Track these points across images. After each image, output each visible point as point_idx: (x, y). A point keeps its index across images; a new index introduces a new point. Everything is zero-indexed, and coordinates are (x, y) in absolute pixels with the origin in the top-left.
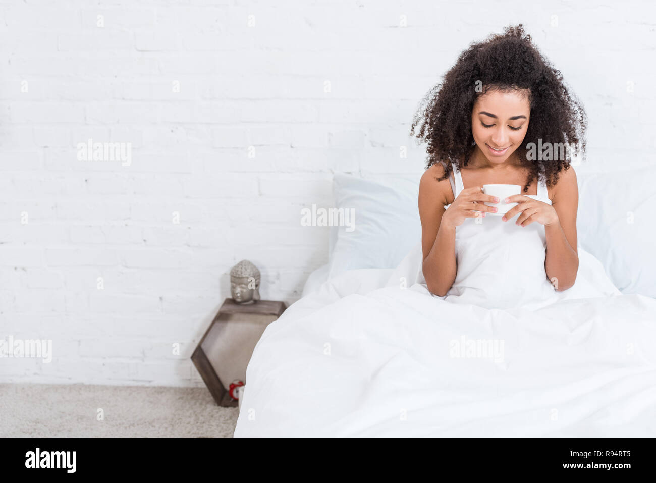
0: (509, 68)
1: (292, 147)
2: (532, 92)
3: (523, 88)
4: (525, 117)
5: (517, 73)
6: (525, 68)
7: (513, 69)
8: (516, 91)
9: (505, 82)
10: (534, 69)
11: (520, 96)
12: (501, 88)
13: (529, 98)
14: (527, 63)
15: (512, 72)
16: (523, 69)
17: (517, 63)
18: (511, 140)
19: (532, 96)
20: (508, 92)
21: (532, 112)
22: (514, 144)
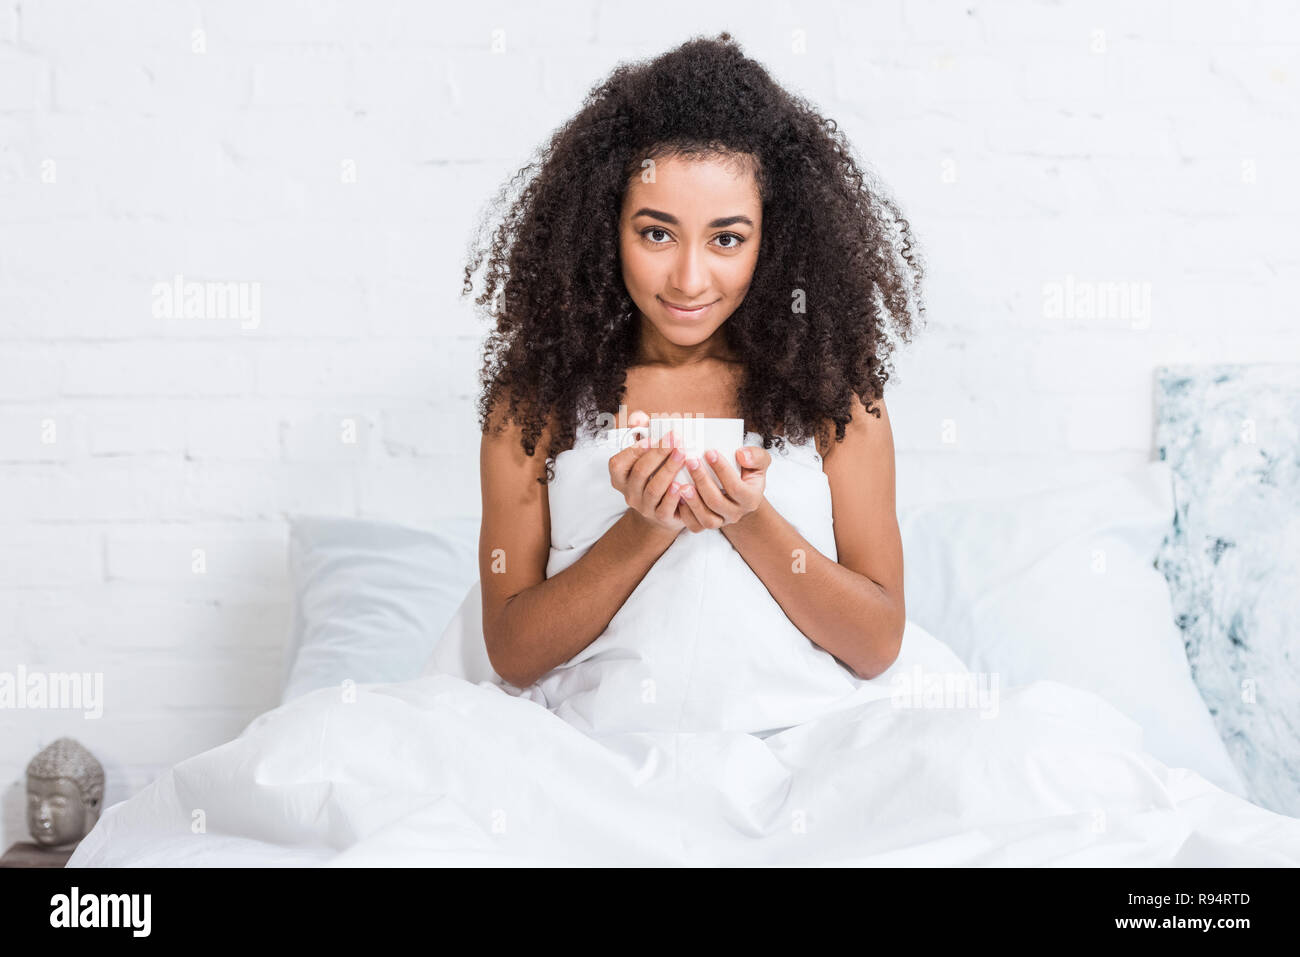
0: (702, 100)
1: (188, 458)
2: (764, 163)
3: (740, 150)
4: (748, 222)
5: (721, 111)
6: (742, 100)
7: (711, 101)
8: (722, 158)
9: (692, 136)
10: (764, 105)
11: (734, 167)
12: (685, 151)
13: (757, 174)
14: (746, 88)
15: (709, 109)
16: (737, 103)
17: (721, 86)
18: (716, 281)
19: (763, 173)
20: (701, 159)
21: (767, 209)
22: (725, 294)
